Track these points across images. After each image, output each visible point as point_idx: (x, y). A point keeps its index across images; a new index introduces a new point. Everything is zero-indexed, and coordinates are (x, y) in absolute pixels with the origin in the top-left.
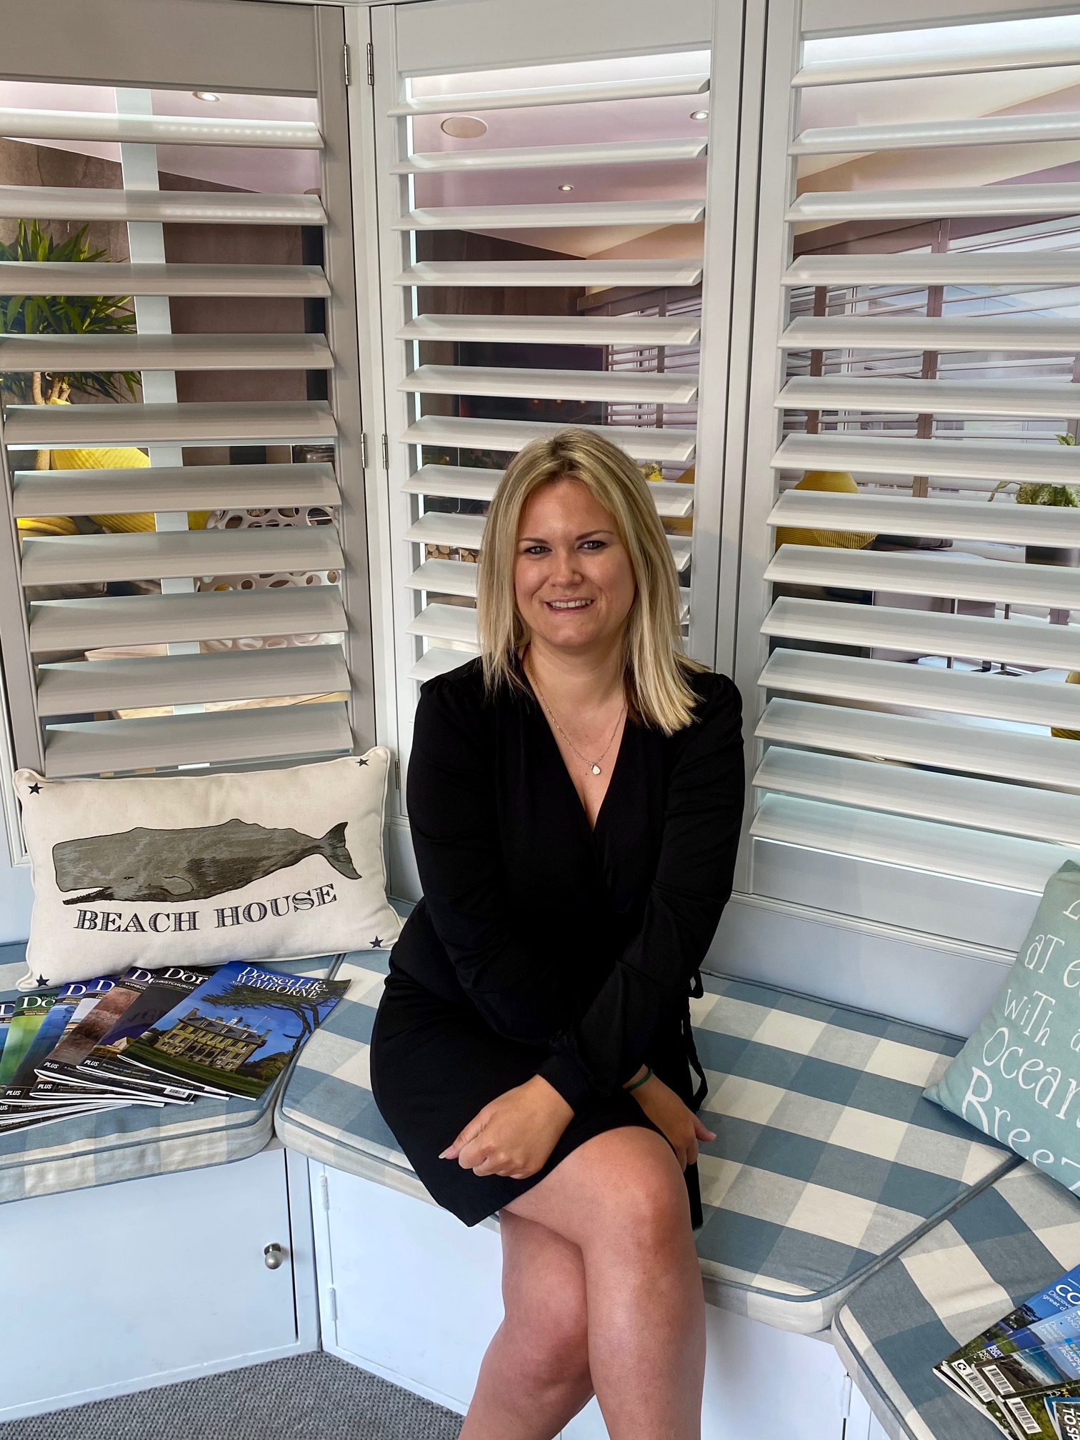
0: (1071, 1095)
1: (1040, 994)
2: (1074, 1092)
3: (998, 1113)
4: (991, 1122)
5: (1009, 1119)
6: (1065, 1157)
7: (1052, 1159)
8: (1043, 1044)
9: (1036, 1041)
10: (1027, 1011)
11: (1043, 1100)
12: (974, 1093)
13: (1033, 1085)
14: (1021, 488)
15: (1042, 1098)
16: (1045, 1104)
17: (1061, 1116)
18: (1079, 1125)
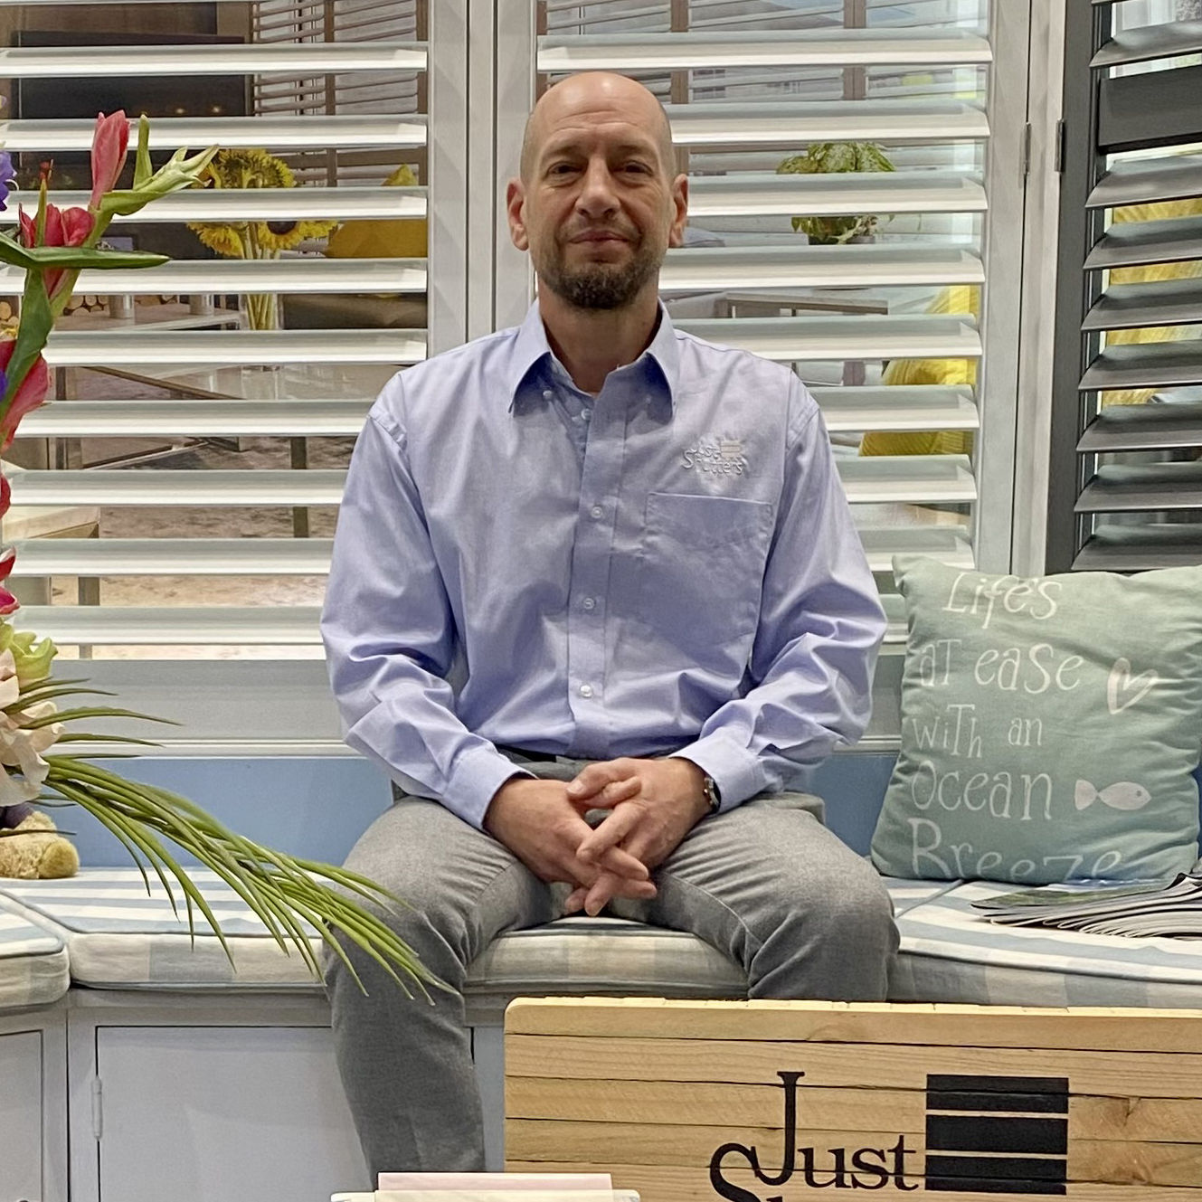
0: (1029, 791)
1: (954, 706)
2: (1031, 786)
3: (957, 851)
4: (951, 865)
5: (971, 850)
6: (1047, 855)
7: (1033, 866)
8: (979, 755)
9: (969, 756)
10: (947, 731)
11: (1002, 811)
12: (921, 845)
13: (984, 802)
15: (999, 809)
16: (1006, 814)
17: (1027, 817)
18: (1048, 817)
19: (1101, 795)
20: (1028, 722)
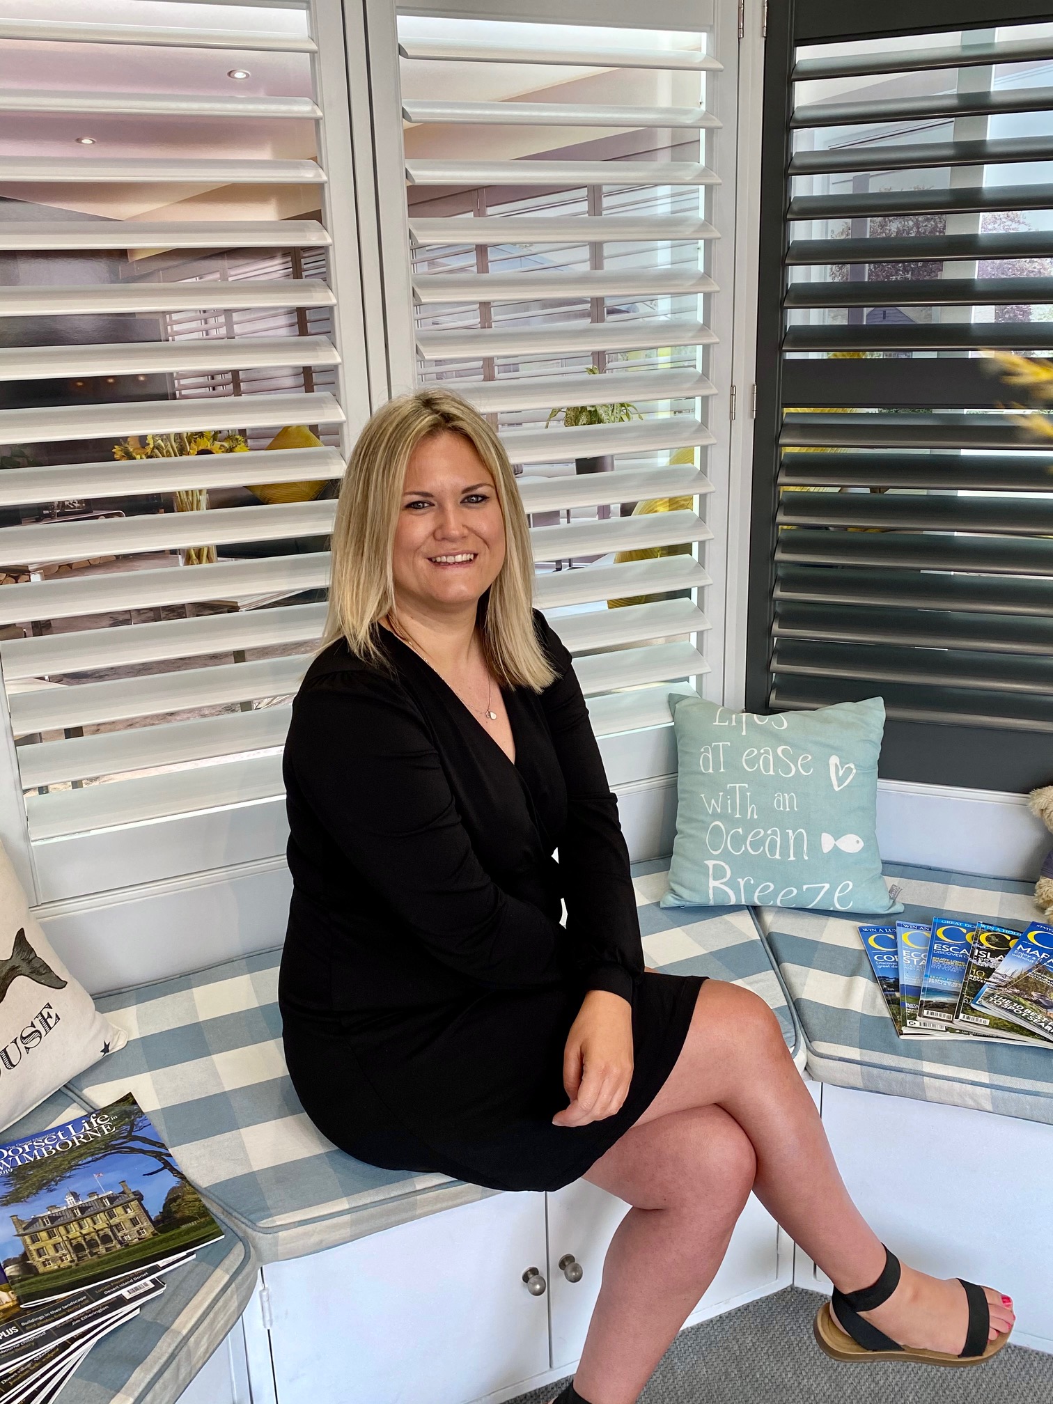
0: (792, 841)
1: (732, 785)
2: (793, 838)
3: (742, 882)
4: (737, 894)
5: (752, 882)
6: (805, 884)
7: (795, 891)
8: (756, 817)
9: (749, 818)
10: (729, 802)
11: (775, 854)
12: (715, 879)
13: (762, 848)
14: (567, 415)
15: (773, 853)
16: (777, 856)
17: (792, 858)
18: (806, 858)
19: (838, 843)
20: (786, 795)
